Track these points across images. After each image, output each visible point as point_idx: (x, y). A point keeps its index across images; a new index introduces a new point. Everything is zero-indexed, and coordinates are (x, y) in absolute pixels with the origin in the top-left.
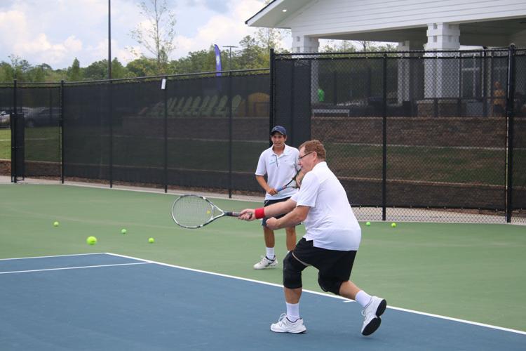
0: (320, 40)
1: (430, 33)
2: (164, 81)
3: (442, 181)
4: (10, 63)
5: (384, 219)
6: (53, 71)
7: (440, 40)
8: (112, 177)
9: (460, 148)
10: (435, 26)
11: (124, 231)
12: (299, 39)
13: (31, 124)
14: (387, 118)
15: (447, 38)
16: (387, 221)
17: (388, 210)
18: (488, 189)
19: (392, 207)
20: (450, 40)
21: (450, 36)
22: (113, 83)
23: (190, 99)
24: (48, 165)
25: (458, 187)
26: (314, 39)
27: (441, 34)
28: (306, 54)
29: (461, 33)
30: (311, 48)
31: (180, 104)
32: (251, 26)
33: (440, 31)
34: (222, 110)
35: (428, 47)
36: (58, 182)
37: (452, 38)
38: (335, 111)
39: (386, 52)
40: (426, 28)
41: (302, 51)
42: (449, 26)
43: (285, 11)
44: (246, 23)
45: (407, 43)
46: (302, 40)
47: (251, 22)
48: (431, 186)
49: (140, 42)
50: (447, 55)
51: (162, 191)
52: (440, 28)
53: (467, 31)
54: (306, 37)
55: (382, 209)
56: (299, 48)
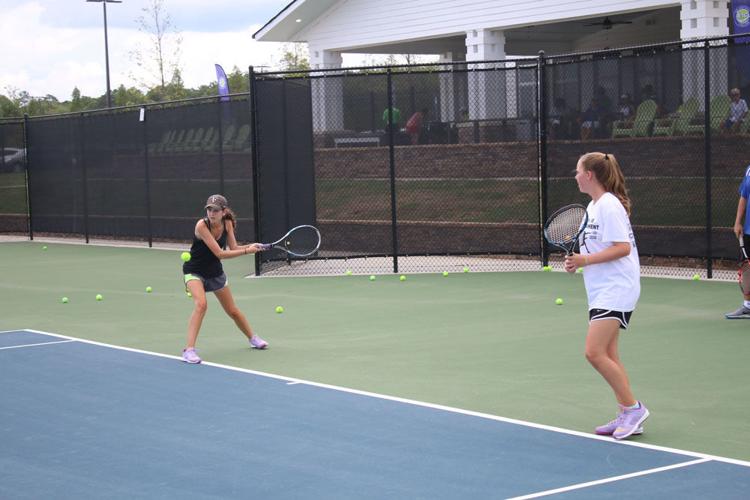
0: (343, 55)
1: (469, 42)
2: (142, 111)
3: (477, 221)
4: (7, 96)
5: (396, 270)
6: (59, 104)
7: (481, 49)
8: (88, 229)
9: (501, 179)
10: (475, 33)
11: (65, 299)
12: (317, 54)
13: (18, 168)
14: (395, 147)
15: (490, 47)
16: (399, 272)
17: (400, 259)
18: (525, 228)
19: (404, 255)
20: (493, 50)
21: (493, 45)
22: (85, 115)
23: (201, 131)
24: (17, 218)
25: (491, 228)
26: (336, 53)
27: (482, 42)
28: (327, 70)
29: (507, 41)
30: (332, 64)
31: (180, 138)
32: (259, 40)
33: (480, 39)
34: (228, 144)
35: (469, 58)
36: (25, 239)
37: (496, 47)
38: (360, 140)
39: (389, 67)
40: (465, 36)
41: (321, 67)
42: (492, 32)
43: (299, 21)
44: (254, 37)
45: (450, 54)
46: (321, 55)
47: (258, 36)
48: (459, 227)
49: (140, 65)
50: (490, 66)
51: (145, 245)
52: (481, 35)
53: (515, 38)
54: (325, 51)
55: (392, 258)
56: (318, 65)
